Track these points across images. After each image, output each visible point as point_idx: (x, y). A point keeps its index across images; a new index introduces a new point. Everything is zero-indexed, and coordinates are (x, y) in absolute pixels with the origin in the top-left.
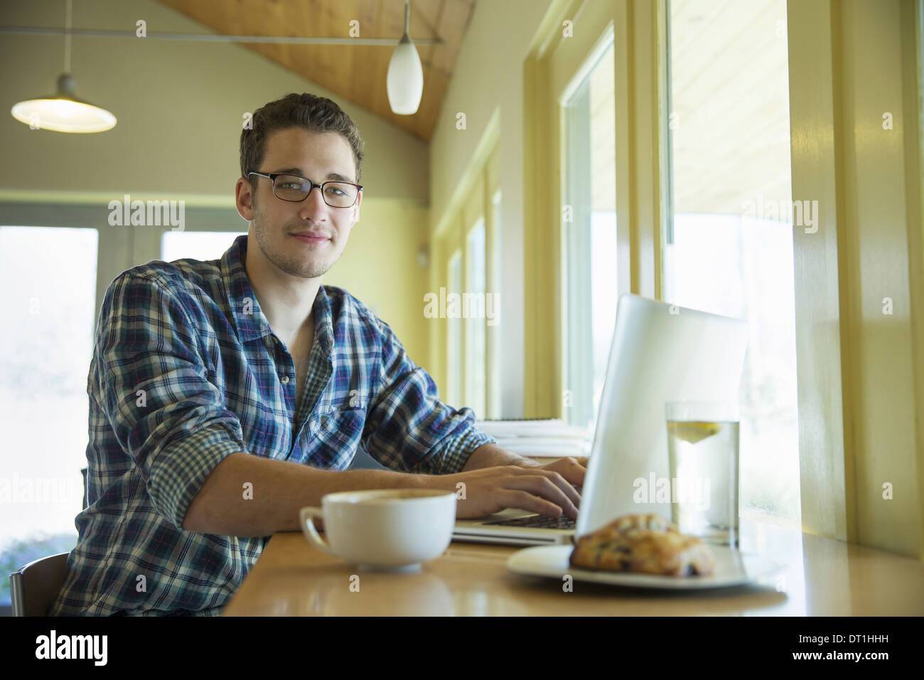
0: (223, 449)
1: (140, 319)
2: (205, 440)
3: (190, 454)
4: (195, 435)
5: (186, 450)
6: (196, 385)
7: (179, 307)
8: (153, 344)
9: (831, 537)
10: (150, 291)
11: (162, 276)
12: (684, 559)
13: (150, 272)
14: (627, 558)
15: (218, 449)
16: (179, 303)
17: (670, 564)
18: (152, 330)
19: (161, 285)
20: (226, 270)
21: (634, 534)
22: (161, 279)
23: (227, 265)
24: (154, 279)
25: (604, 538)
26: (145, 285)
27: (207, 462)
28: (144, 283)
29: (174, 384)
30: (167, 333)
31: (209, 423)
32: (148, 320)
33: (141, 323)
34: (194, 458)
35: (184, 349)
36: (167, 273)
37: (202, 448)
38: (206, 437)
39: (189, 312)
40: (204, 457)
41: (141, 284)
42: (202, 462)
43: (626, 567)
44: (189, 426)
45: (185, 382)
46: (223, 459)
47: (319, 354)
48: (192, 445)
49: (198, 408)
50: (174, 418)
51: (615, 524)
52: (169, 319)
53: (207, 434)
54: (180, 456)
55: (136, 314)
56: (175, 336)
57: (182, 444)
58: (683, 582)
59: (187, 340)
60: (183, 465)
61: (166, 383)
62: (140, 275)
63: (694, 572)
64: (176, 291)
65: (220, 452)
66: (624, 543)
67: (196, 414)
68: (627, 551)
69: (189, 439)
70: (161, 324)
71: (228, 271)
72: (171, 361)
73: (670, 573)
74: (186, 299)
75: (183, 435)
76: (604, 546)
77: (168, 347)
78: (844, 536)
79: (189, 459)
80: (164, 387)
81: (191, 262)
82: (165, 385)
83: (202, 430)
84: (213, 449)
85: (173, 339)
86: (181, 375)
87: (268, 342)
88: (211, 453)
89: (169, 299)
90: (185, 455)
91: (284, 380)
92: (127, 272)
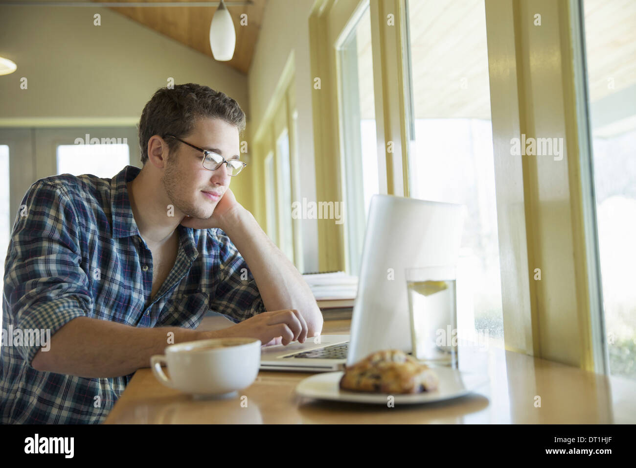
0: (72, 313)
1: (43, 214)
2: (61, 305)
3: (48, 313)
4: (55, 301)
5: (46, 310)
6: (68, 268)
7: (72, 210)
8: (46, 232)
9: (523, 353)
10: (54, 195)
11: (65, 185)
12: (417, 381)
13: (57, 181)
14: (378, 382)
15: (69, 312)
16: (73, 207)
17: (407, 386)
18: (49, 222)
19: (63, 192)
20: (114, 185)
21: (382, 365)
22: (64, 188)
23: (115, 182)
24: (59, 187)
25: (362, 368)
26: (52, 191)
27: (59, 320)
28: (51, 189)
29: (53, 263)
30: (60, 226)
31: (67, 295)
32: (48, 215)
33: (42, 216)
34: (50, 316)
35: (68, 239)
36: (70, 184)
37: (57, 311)
38: (62, 303)
39: (79, 214)
40: (57, 317)
41: (49, 190)
42: (55, 320)
43: (377, 389)
44: (52, 294)
45: (61, 264)
46: (71, 320)
47: (183, 259)
48: (51, 307)
49: (63, 284)
50: (45, 287)
51: (369, 359)
52: (62, 217)
53: (64, 301)
54: (40, 313)
55: (40, 210)
56: (65, 230)
57: (44, 305)
58: (416, 398)
59: (72, 233)
60: (41, 320)
61: (47, 262)
62: (50, 183)
63: (424, 390)
64: (72, 198)
65: (70, 315)
66: (376, 372)
67: (60, 287)
68: (378, 377)
69: (49, 303)
70: (57, 219)
71: (115, 187)
72: (56, 247)
73: (407, 392)
74: (79, 204)
75: (46, 299)
76: (362, 374)
77: (57, 236)
78: (531, 352)
79: (46, 316)
80: (44, 264)
81: (91, 177)
82: (45, 263)
83: (61, 298)
84: (65, 312)
85: (62, 231)
86: (59, 258)
87: (136, 241)
88: (63, 314)
89: (65, 203)
90: (44, 313)
91: (145, 268)
92: (42, 180)
